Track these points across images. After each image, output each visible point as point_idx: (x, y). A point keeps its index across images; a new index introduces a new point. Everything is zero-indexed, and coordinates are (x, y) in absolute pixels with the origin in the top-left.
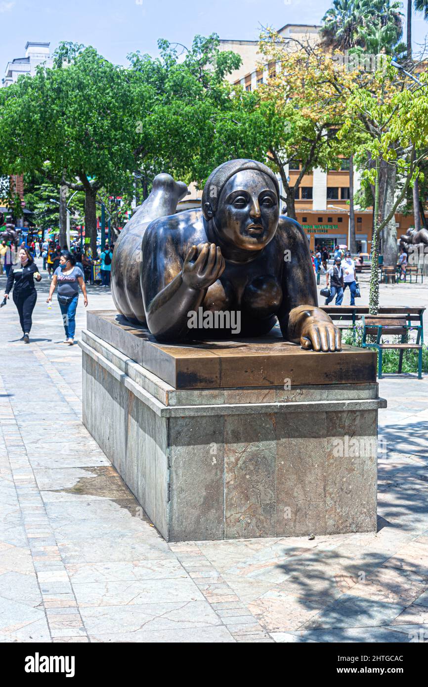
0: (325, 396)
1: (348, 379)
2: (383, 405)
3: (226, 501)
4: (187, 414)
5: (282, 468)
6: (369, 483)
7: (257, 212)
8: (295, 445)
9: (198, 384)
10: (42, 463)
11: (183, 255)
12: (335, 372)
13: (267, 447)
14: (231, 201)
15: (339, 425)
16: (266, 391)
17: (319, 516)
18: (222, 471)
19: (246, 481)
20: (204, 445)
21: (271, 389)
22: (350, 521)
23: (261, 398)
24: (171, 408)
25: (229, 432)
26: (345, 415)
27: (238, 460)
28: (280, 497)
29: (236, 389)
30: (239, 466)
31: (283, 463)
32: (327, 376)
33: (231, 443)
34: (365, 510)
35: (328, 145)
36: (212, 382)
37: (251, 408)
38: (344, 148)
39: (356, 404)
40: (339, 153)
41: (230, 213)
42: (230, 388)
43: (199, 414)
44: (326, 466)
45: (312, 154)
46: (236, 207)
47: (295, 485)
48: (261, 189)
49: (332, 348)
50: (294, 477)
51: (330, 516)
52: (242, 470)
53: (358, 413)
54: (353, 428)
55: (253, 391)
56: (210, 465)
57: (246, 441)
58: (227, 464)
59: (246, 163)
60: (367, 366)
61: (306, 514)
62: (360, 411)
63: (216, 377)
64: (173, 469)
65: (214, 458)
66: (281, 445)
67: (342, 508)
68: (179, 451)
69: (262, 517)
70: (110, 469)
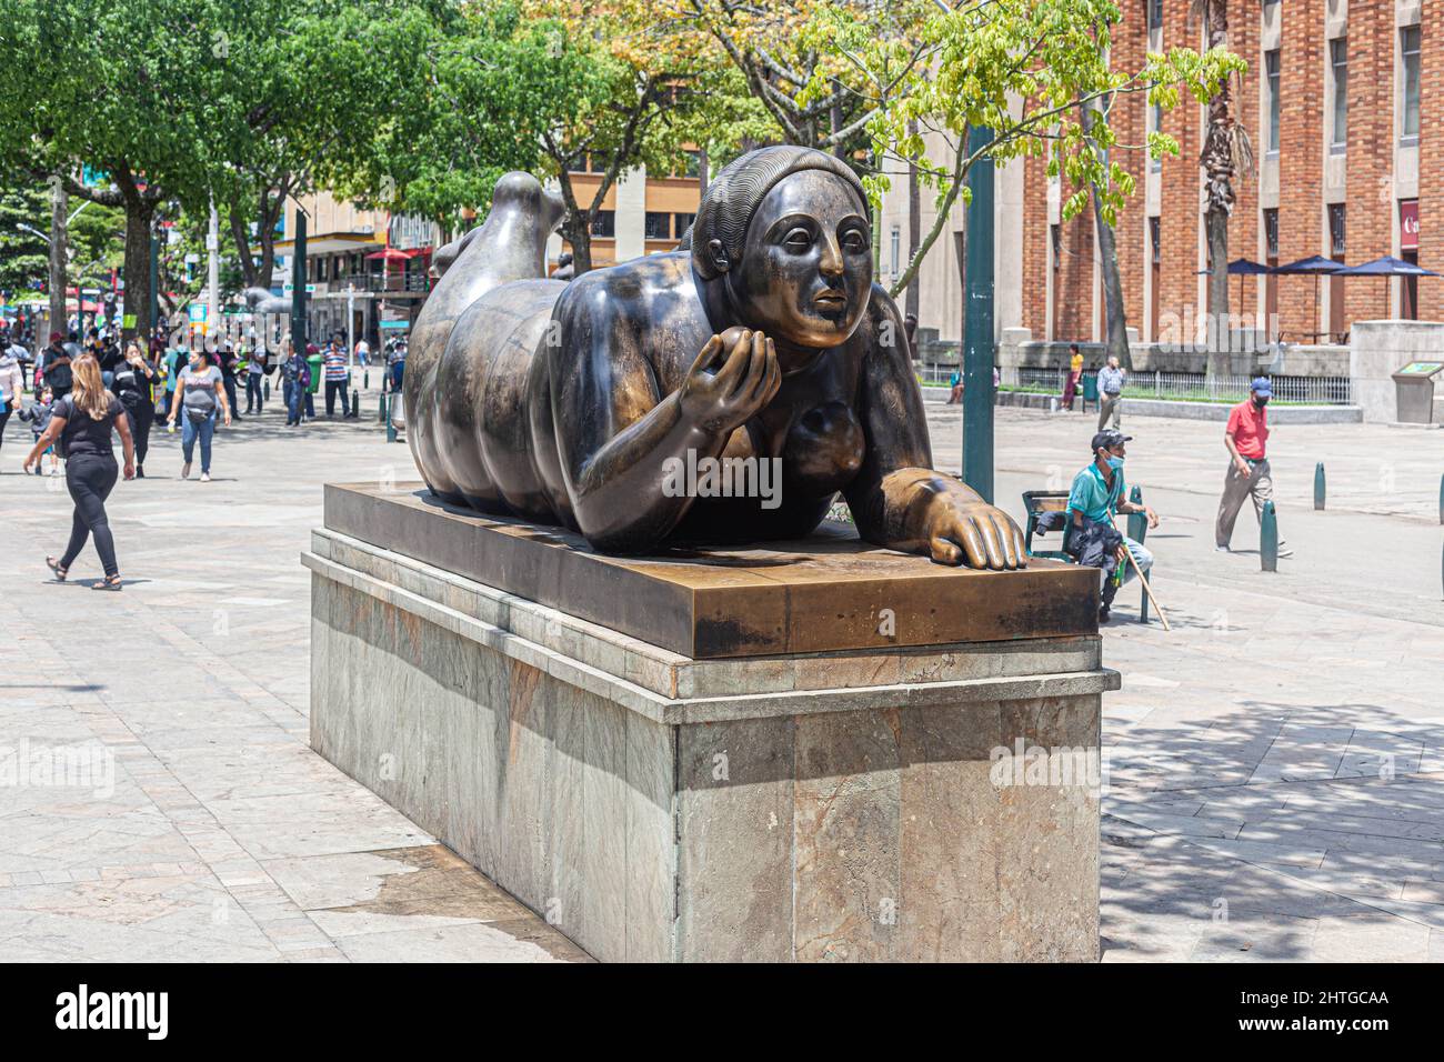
0: (997, 667)
1: (1043, 629)
2: (1114, 683)
3: (798, 912)
4: (720, 715)
5: (912, 829)
6: (1084, 856)
7: (837, 264)
8: (939, 779)
9: (741, 647)
10: (272, 846)
11: (652, 355)
12: (1019, 615)
13: (882, 784)
14: (777, 238)
15: (1027, 729)
16: (880, 659)
17: (985, 934)
18: (789, 843)
19: (838, 863)
20: (750, 786)
21: (890, 653)
22: (1048, 940)
23: (870, 675)
24: (685, 702)
25: (805, 754)
26: (1037, 707)
27: (821, 815)
28: (908, 895)
29: (820, 657)
30: (824, 829)
31: (913, 818)
32: (1002, 622)
33: (808, 778)
34: (1077, 916)
35: (664, 119)
36: (770, 641)
37: (852, 697)
38: (698, 127)
39: (1063, 682)
40: (686, 138)
41: (775, 263)
42: (806, 654)
43: (745, 715)
44: (1001, 822)
45: (630, 139)
46: (789, 251)
47: (939, 867)
48: (841, 214)
49: (1011, 562)
50: (937, 849)
51: (1007, 932)
52: (831, 838)
53: (1062, 703)
54: (1054, 735)
55: (855, 660)
56: (764, 830)
57: (839, 772)
58: (800, 825)
59: (804, 155)
60: (1081, 600)
61: (960, 930)
62: (1067, 697)
63: (779, 629)
64: (685, 842)
65: (772, 814)
66: (911, 778)
67: (1031, 913)
68: (698, 800)
69: (871, 944)
70: (439, 851)
